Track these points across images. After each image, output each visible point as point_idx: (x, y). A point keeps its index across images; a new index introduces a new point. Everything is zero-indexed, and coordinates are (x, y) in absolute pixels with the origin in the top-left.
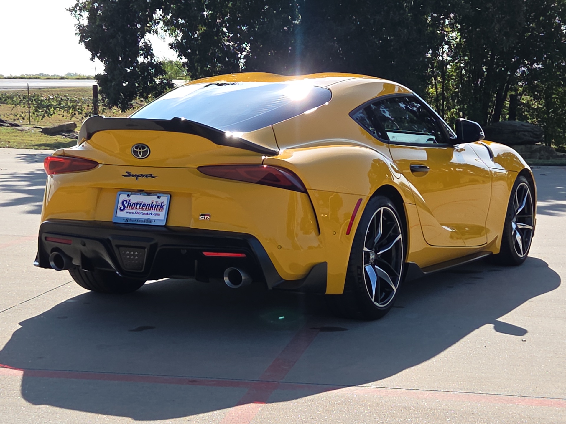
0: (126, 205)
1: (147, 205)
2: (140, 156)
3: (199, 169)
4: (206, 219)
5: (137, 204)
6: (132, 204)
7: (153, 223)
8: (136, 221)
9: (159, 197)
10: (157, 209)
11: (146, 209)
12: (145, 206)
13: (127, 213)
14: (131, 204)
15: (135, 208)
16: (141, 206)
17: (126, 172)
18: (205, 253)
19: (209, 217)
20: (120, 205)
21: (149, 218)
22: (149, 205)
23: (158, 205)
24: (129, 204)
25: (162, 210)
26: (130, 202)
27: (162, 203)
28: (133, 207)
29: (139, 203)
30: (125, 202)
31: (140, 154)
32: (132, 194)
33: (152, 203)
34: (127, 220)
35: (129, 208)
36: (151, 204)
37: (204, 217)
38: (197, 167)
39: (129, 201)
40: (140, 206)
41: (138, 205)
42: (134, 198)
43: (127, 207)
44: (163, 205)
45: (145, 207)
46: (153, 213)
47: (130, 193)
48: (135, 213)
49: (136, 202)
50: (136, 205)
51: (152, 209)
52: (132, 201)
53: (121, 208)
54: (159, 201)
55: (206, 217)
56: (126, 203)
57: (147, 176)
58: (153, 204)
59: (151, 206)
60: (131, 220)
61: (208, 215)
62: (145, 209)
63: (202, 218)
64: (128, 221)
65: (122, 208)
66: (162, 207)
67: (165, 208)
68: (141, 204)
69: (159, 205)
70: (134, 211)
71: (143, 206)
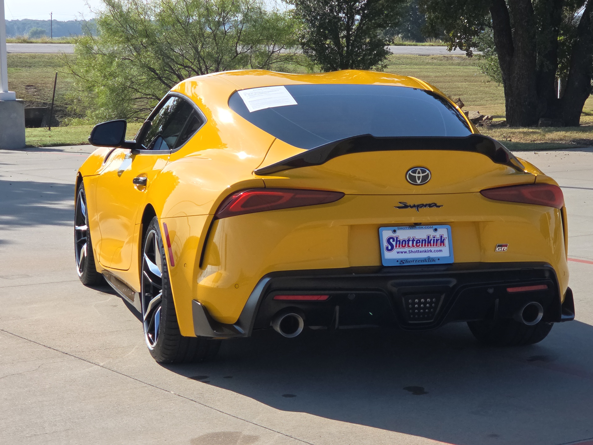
0: (394, 243)
1: (422, 240)
2: (419, 182)
3: (482, 192)
4: (504, 250)
5: (409, 240)
6: (401, 241)
7: (437, 262)
8: (414, 262)
9: (436, 230)
10: (436, 245)
11: (422, 246)
12: (420, 242)
13: (398, 253)
14: (399, 241)
15: (407, 246)
16: (415, 242)
17: (400, 203)
18: (510, 290)
19: (506, 248)
20: (385, 244)
21: (429, 257)
22: (425, 240)
23: (437, 240)
24: (398, 242)
25: (444, 245)
26: (398, 240)
27: (441, 237)
28: (404, 245)
29: (411, 240)
30: (391, 240)
31: (419, 180)
32: (398, 229)
33: (429, 237)
34: (402, 261)
35: (399, 247)
36: (427, 240)
37: (501, 248)
38: (479, 191)
39: (397, 238)
40: (413, 243)
41: (411, 243)
42: (403, 234)
43: (396, 247)
44: (444, 239)
45: (421, 244)
46: (433, 249)
47: (395, 228)
48: (408, 252)
49: (406, 238)
50: (407, 242)
51: (431, 245)
52: (401, 238)
53: (387, 248)
54: (437, 235)
55: (503, 248)
56: (394, 241)
57: (430, 206)
58: (430, 239)
59: (428, 242)
60: (406, 260)
61: (506, 246)
62: (420, 246)
63: (498, 249)
64: (403, 263)
65: (390, 248)
66: (442, 242)
67: (446, 242)
68: (413, 241)
69: (439, 240)
70: (406, 249)
71: (417, 243)
